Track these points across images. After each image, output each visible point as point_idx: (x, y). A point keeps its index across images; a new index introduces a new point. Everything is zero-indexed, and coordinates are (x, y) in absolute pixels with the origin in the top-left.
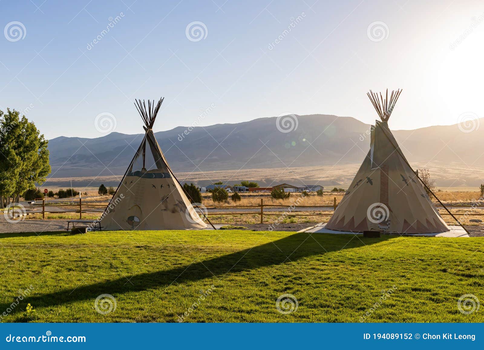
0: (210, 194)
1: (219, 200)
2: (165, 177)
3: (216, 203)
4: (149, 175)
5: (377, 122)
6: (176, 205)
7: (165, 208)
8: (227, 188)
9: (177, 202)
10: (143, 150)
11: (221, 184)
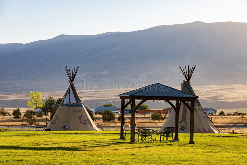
0: (100, 116)
1: (108, 121)
2: (80, 107)
3: (106, 123)
4: (72, 106)
5: (184, 81)
6: (86, 120)
7: (80, 122)
8: (117, 110)
9: (86, 119)
10: (69, 93)
11: (111, 106)
